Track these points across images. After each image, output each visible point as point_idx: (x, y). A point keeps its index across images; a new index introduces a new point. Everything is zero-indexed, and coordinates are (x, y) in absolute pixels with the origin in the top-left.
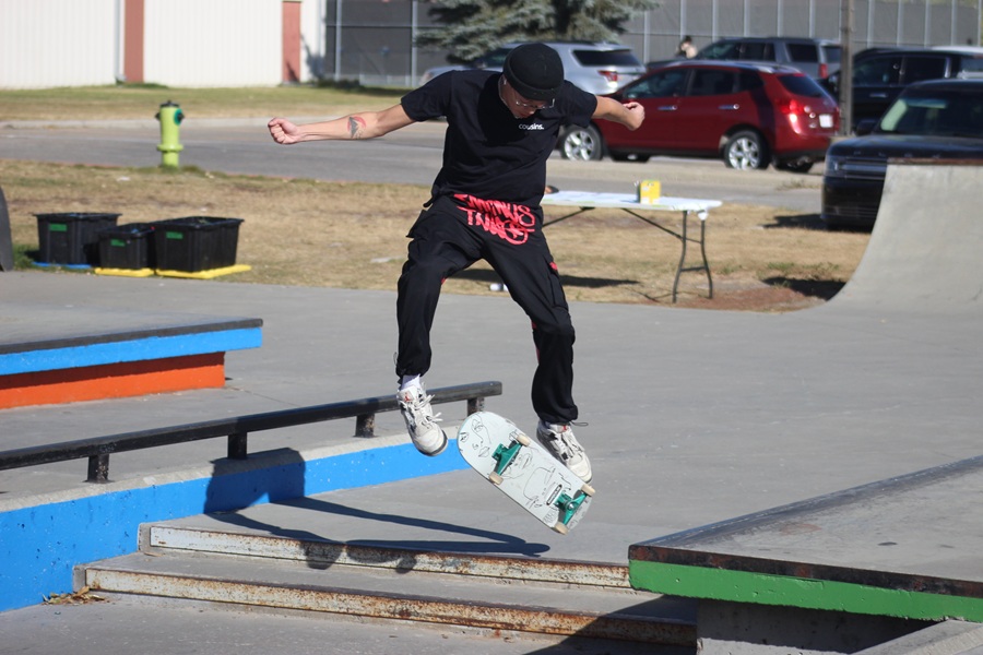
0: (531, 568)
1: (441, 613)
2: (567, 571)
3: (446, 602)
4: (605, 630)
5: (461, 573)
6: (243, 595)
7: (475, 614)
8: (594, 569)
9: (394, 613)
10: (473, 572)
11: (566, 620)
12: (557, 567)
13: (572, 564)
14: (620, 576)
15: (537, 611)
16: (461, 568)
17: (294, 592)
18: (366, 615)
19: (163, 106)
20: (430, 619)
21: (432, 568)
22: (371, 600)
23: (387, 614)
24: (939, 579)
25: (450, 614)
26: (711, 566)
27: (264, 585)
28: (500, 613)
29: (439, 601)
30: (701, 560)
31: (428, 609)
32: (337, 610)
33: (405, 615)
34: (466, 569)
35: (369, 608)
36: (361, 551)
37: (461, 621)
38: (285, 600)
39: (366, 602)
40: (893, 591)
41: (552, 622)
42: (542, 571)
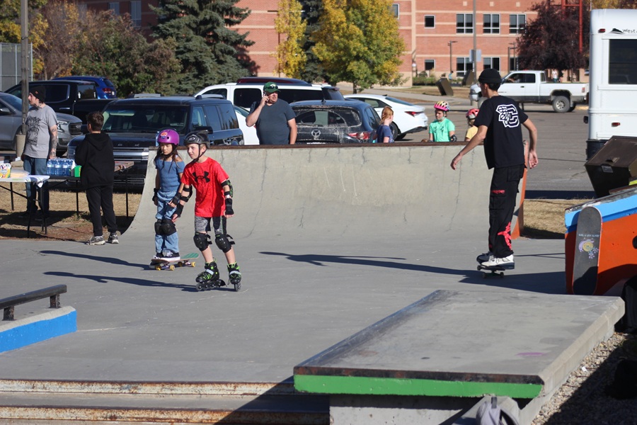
0: (176, 388)
1: (136, 416)
2: (199, 387)
3: (139, 409)
4: (240, 419)
5: (132, 393)
6: (8, 414)
7: (158, 415)
8: (216, 385)
9: (106, 418)
10: (140, 392)
11: (215, 414)
12: (193, 386)
13: (202, 383)
14: (232, 388)
15: (197, 410)
16: (132, 390)
17: (42, 410)
18: (88, 420)
20: (129, 420)
21: (114, 391)
22: (91, 411)
23: (102, 419)
24: (479, 374)
25: (142, 416)
26: (344, 375)
27: (22, 407)
28: (174, 413)
29: (134, 409)
30: (338, 372)
31: (128, 414)
32: (70, 418)
33: (113, 418)
34: (135, 391)
35: (90, 416)
36: (68, 384)
37: (149, 420)
38: (35, 414)
39: (88, 412)
40: (453, 382)
41: (207, 416)
42: (184, 388)
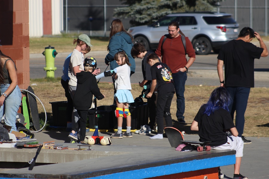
19: (46, 48)
